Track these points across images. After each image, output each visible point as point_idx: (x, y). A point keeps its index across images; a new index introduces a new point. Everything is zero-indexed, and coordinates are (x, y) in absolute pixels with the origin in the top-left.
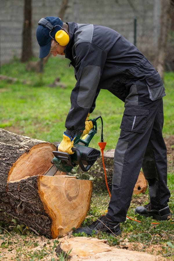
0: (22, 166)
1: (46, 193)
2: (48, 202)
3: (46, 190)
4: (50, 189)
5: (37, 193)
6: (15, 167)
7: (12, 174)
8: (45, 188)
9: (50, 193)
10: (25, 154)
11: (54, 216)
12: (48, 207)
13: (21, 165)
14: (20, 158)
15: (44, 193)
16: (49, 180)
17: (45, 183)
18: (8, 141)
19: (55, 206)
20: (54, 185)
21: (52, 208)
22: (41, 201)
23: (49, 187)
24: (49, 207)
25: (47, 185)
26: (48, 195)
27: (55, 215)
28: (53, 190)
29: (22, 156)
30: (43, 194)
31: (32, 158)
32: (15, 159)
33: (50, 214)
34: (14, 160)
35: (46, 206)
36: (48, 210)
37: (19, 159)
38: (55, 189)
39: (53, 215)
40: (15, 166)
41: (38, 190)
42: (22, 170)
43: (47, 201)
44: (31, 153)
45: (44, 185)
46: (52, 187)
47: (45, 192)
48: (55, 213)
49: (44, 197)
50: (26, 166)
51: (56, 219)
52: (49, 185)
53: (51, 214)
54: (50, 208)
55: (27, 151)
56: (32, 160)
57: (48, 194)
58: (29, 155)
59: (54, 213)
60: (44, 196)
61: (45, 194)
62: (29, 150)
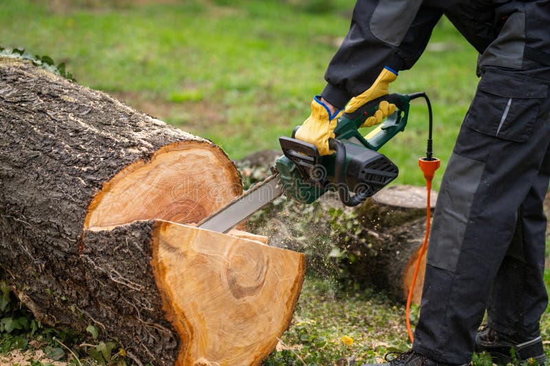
0: (127, 191)
1: (172, 268)
2: (174, 293)
3: (174, 261)
4: (184, 259)
5: (149, 266)
6: (109, 193)
7: (98, 209)
8: (172, 255)
9: (183, 270)
10: (139, 163)
11: (188, 329)
12: (173, 305)
13: (127, 189)
14: (125, 171)
15: (168, 267)
16: (187, 236)
17: (175, 242)
18: (105, 124)
19: (193, 304)
20: (197, 250)
21: (184, 310)
22: (156, 287)
23: (184, 255)
24: (176, 305)
25: (178, 248)
26: (177, 273)
27: (191, 328)
28: (192, 264)
29: (130, 167)
30: (164, 269)
31: (156, 175)
32: (112, 171)
33: (178, 323)
34: (109, 174)
35: (169, 303)
36: (174, 311)
37: (121, 174)
38: (200, 261)
39: (184, 326)
40: (108, 190)
41: (151, 258)
42: (126, 204)
43: (172, 288)
44: (155, 162)
45: (171, 248)
46: (191, 256)
47: (170, 265)
48: (192, 323)
49: (164, 278)
50: (140, 194)
51: (192, 338)
52: (183, 249)
53: (180, 322)
54: (178, 308)
55: (147, 157)
56: (157, 180)
57: (179, 272)
58: (150, 166)
59: (188, 323)
60: (167, 276)
61: (170, 270)
62: (152, 154)
